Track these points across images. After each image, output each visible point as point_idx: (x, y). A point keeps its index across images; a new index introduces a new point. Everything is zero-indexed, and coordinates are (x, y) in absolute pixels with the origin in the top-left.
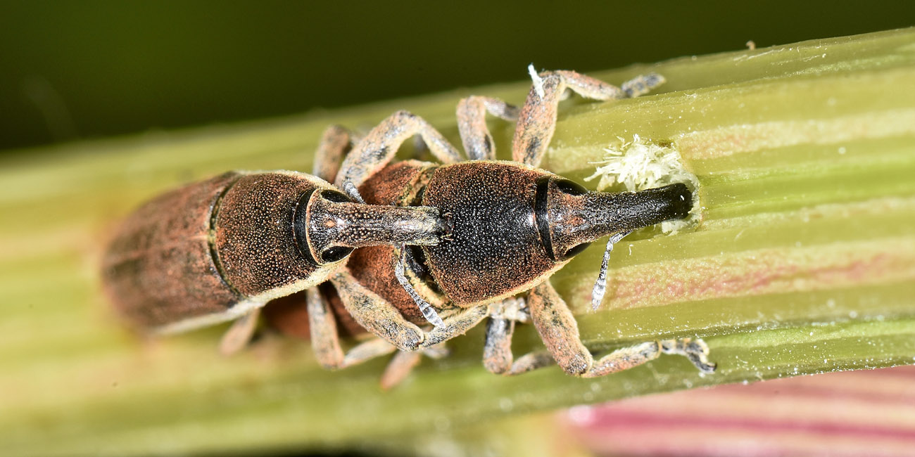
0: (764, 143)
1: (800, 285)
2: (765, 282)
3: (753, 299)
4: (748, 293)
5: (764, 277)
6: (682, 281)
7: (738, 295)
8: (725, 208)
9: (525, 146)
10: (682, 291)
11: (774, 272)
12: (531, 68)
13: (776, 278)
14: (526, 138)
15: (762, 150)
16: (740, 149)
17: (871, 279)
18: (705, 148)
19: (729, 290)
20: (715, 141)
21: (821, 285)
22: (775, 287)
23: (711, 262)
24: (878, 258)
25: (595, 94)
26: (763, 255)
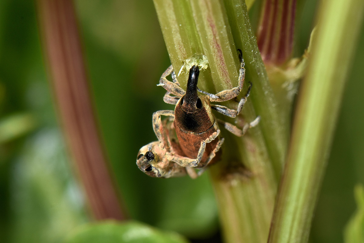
0: (180, 42)
1: (218, 38)
2: (218, 45)
3: (223, 48)
4: (221, 49)
5: (217, 45)
6: (220, 62)
7: (222, 51)
8: (201, 50)
9: (177, 93)
10: (223, 63)
11: (215, 43)
12: (158, 85)
13: (217, 43)
14: (175, 92)
15: (182, 42)
16: (183, 47)
17: (214, 22)
18: (184, 54)
19: (221, 53)
20: (181, 52)
21: (217, 33)
22: (219, 43)
23: (214, 56)
24: (208, 20)
25: (170, 71)
26: (211, 45)
